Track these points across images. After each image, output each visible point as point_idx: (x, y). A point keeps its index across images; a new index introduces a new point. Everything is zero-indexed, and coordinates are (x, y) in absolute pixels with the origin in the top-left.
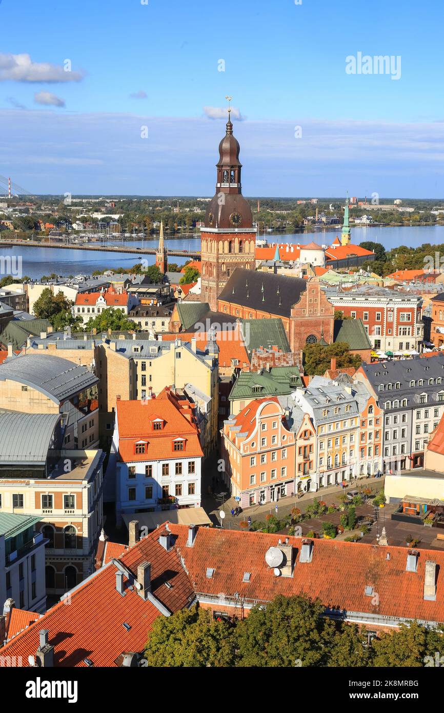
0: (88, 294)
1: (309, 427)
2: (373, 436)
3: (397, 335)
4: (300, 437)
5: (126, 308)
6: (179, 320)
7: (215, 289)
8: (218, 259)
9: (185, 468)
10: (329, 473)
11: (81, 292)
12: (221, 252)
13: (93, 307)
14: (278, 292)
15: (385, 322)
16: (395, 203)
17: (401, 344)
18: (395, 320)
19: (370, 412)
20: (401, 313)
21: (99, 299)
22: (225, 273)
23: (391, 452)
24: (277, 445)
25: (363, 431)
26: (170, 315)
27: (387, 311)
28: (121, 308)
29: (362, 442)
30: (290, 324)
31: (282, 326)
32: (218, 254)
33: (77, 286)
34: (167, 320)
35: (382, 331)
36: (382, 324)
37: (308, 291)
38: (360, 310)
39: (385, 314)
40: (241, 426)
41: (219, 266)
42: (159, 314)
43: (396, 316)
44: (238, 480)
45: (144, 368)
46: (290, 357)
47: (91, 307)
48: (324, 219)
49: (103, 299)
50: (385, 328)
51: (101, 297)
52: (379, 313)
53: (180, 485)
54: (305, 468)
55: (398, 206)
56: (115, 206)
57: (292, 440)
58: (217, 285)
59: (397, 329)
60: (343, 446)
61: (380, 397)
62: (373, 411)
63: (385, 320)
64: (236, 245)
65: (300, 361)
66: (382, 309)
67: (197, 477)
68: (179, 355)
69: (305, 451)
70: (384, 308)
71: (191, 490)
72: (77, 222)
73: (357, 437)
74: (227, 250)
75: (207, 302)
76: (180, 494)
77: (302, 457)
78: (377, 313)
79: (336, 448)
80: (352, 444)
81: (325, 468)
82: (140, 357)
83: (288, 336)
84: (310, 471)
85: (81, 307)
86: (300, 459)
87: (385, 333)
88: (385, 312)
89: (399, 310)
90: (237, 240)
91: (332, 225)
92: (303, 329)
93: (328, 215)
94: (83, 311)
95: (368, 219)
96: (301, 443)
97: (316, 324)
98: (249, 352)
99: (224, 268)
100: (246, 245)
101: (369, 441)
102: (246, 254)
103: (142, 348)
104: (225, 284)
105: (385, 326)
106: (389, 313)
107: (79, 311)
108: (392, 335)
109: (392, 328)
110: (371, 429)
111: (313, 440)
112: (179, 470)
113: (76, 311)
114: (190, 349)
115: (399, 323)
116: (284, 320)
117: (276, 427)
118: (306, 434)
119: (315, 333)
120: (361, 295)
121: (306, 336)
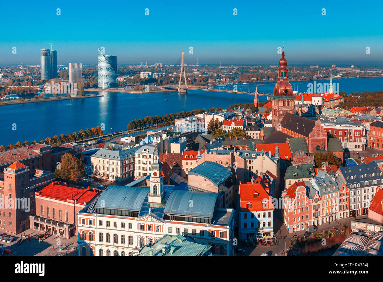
0: (228, 119)
1: (318, 197)
2: (345, 200)
3: (354, 142)
4: (314, 201)
5: (242, 127)
6: (263, 134)
7: (278, 121)
8: (279, 108)
9: (267, 215)
10: (326, 217)
11: (226, 119)
12: (280, 106)
13: (230, 126)
14: (304, 126)
15: (349, 136)
16: (351, 67)
17: (356, 146)
18: (353, 135)
19: (344, 189)
20: (356, 132)
21: (232, 123)
22: (282, 114)
23: (353, 201)
24: (304, 205)
25: (341, 198)
26: (260, 130)
27: (350, 131)
28: (240, 127)
29: (341, 203)
30: (309, 141)
31: (305, 141)
32: (279, 107)
33: (224, 115)
34: (259, 132)
35: (348, 140)
36: (347, 136)
37: (316, 126)
38: (338, 130)
39: (349, 132)
40: (289, 195)
41: (279, 111)
42: (256, 130)
43: (353, 133)
44: (288, 220)
45: (250, 163)
46: (309, 158)
47: (229, 126)
48: (321, 76)
49: (234, 123)
50: (349, 138)
51: (233, 122)
52: (346, 132)
53: (265, 222)
54: (316, 215)
55: (353, 68)
56: (238, 70)
57: (311, 203)
58: (279, 120)
59: (354, 139)
60: (332, 205)
61: (348, 182)
62: (345, 189)
63: (349, 135)
64: (286, 103)
65: (313, 160)
66: (347, 130)
67: (271, 219)
68: (264, 159)
69: (316, 207)
70: (348, 130)
71: (269, 224)
72: (223, 78)
73: (338, 201)
74: (282, 105)
75: (274, 126)
76: (265, 226)
77: (315, 210)
78: (345, 132)
79: (329, 206)
80: (336, 204)
81: (325, 215)
82: (249, 158)
83: (308, 146)
84: (318, 217)
85: (225, 126)
86: (314, 211)
87: (349, 141)
88: (349, 131)
89: (355, 131)
90: (286, 101)
91: (325, 79)
92: (314, 142)
93: (323, 74)
94: (226, 128)
95: (340, 75)
96: (314, 204)
97: (320, 140)
98: (292, 152)
99: (281, 113)
100: (290, 103)
101: (343, 203)
102: (290, 106)
103: (249, 154)
104: (282, 119)
105: (349, 137)
106: (350, 132)
107: (224, 128)
108: (352, 142)
109: (352, 138)
110: (344, 197)
111: (319, 203)
112: (264, 216)
113: (223, 128)
114: (268, 156)
115: (355, 137)
116: (306, 138)
117: (304, 197)
118: (317, 200)
119: (319, 145)
120: (338, 123)
121: (315, 146)
